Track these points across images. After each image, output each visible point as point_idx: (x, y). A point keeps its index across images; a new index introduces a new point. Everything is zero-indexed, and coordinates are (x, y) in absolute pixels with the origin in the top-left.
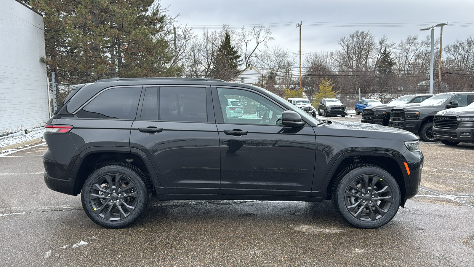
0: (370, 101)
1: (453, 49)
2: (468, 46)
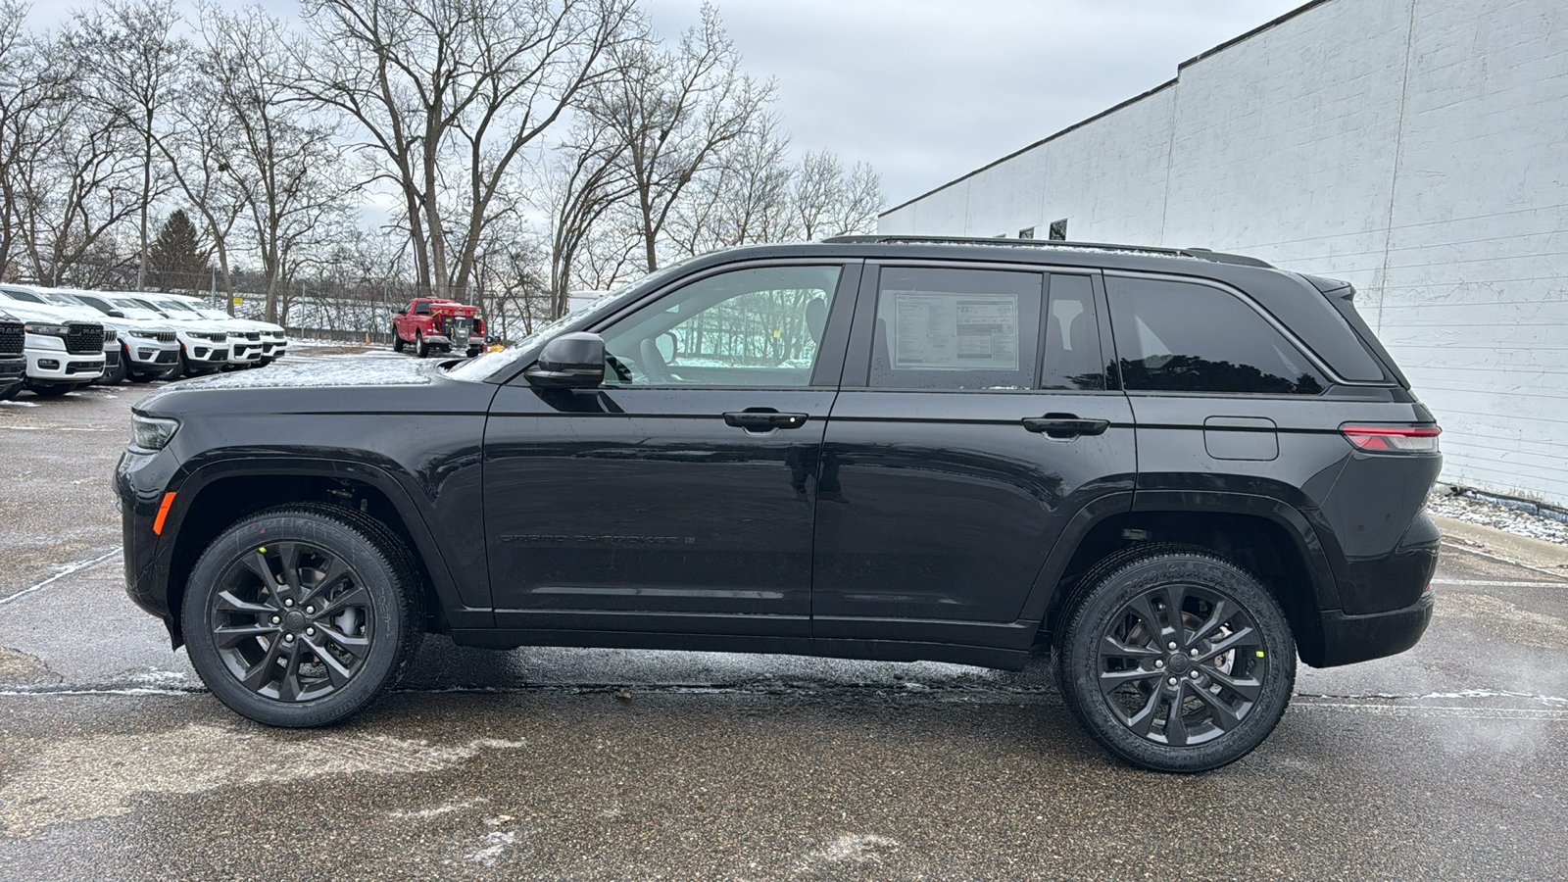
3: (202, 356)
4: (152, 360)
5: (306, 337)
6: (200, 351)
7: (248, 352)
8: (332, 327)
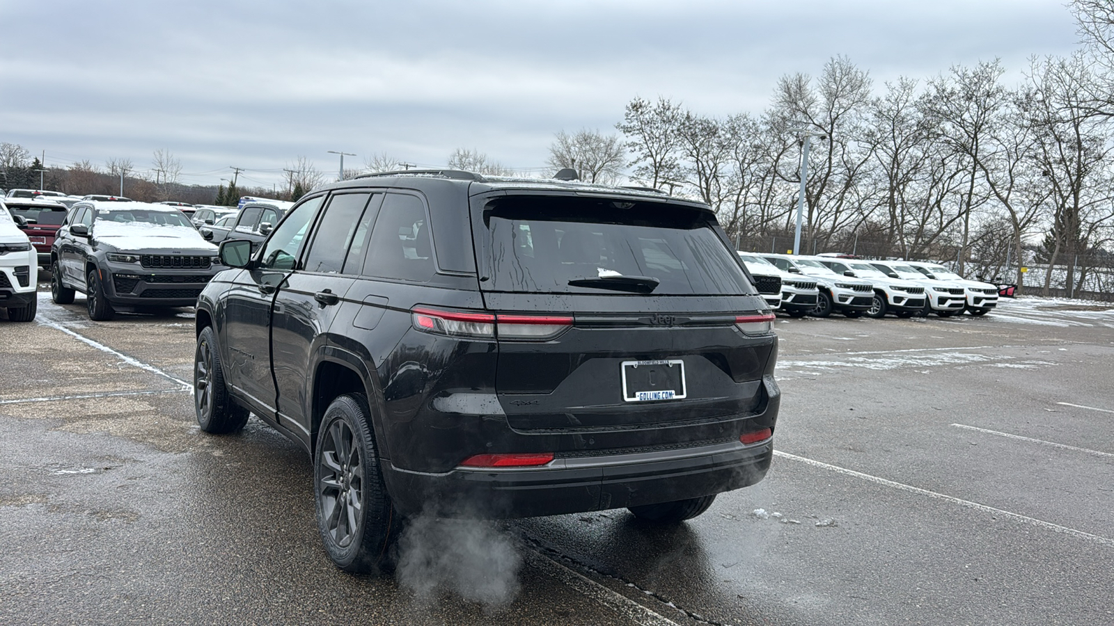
3: (900, 302)
4: (847, 303)
5: (1075, 298)
6: (898, 299)
7: (949, 302)
8: (1101, 290)
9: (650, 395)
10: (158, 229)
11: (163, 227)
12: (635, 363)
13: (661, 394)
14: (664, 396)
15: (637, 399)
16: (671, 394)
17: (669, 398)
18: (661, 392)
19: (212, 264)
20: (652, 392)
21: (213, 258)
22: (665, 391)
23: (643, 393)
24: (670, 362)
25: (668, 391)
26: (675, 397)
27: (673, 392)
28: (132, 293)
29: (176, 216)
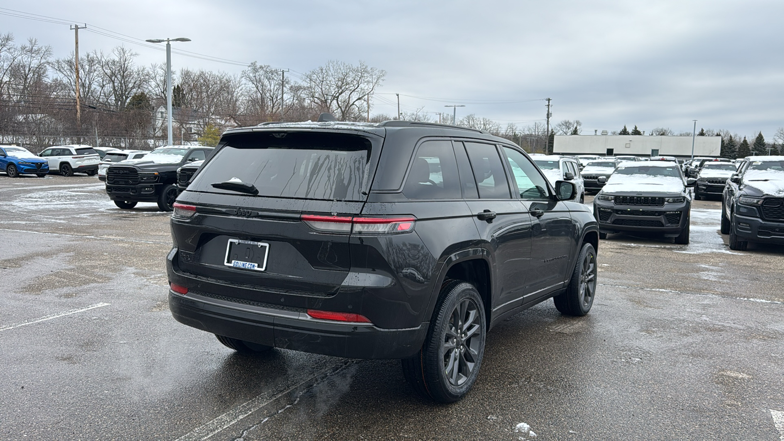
0: (10, 150)
1: (66, 67)
2: (89, 66)
9: (240, 264)
10: (651, 179)
11: (655, 178)
12: (236, 241)
13: (247, 265)
14: (249, 267)
15: (232, 265)
16: (254, 266)
17: (252, 269)
18: (248, 263)
19: (666, 203)
20: (242, 262)
21: (667, 199)
22: (251, 263)
23: (236, 261)
24: (259, 243)
25: (253, 264)
26: (256, 268)
27: (256, 265)
28: (608, 222)
29: (671, 169)
